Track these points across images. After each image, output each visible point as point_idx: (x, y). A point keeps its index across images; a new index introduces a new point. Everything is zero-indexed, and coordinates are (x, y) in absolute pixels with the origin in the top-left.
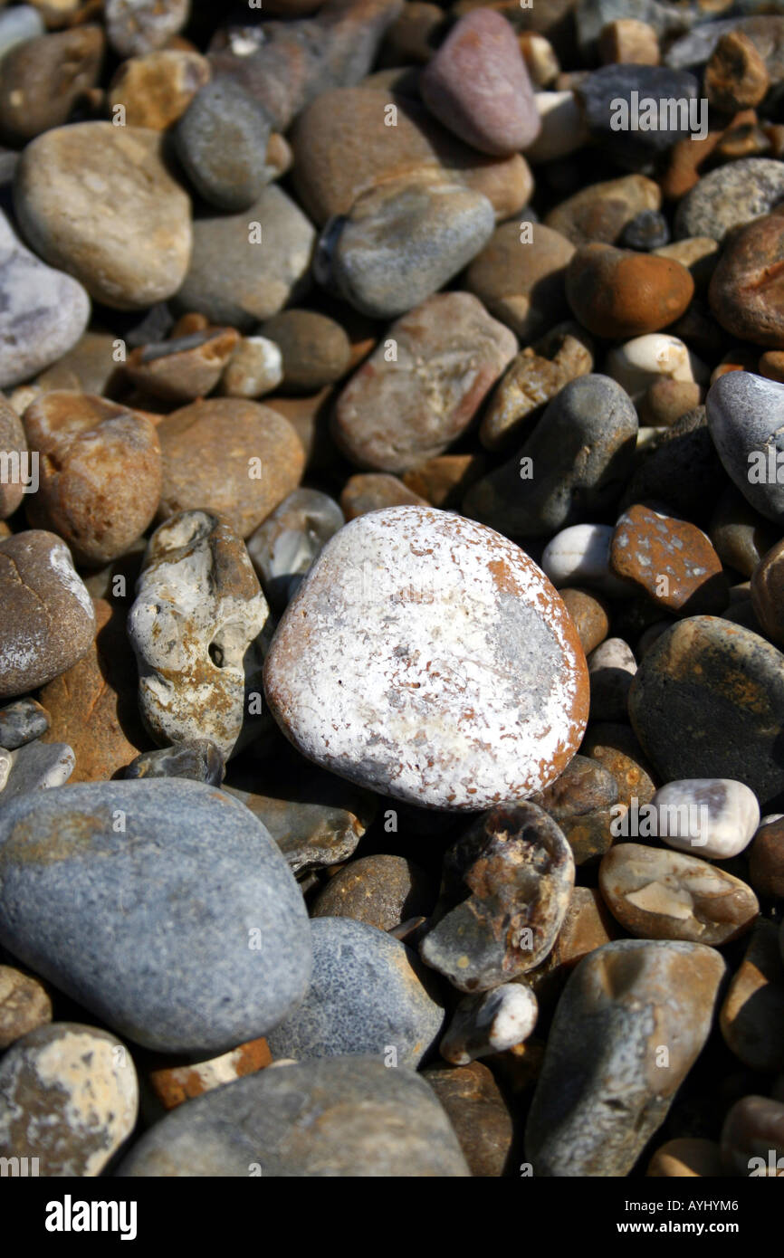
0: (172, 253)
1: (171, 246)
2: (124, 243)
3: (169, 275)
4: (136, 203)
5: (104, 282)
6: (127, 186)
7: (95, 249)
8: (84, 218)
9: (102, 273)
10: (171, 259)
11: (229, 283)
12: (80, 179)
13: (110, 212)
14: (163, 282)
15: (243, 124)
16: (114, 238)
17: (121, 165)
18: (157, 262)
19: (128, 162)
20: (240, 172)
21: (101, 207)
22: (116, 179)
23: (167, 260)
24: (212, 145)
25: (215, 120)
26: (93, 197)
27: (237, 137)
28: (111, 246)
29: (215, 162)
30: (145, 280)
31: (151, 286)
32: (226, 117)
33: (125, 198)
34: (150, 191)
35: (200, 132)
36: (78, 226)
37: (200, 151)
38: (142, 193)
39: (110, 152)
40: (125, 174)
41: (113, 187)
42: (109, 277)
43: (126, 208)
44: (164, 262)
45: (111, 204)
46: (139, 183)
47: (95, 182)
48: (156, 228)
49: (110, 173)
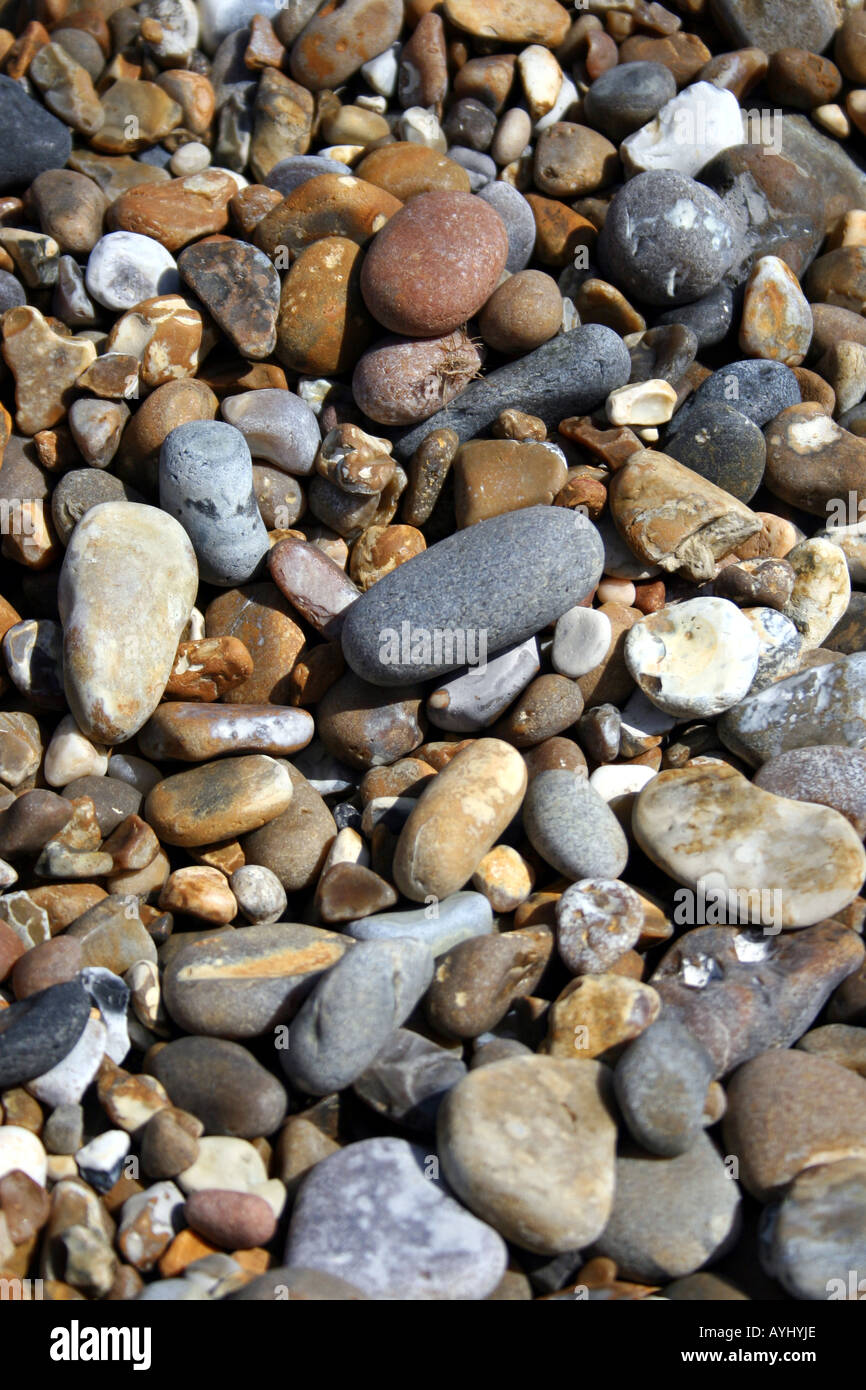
0: (593, 1200)
1: (592, 1193)
2: (544, 1193)
3: (590, 1223)
4: (557, 1148)
5: (524, 1231)
6: (549, 1128)
7: (516, 1200)
8: (504, 1168)
9: (522, 1223)
10: (593, 1206)
11: (646, 1235)
12: (502, 1124)
13: (531, 1160)
14: (584, 1231)
15: (686, 1075)
16: (534, 1188)
17: (545, 1105)
18: (577, 1211)
19: (552, 1101)
20: (675, 1123)
21: (522, 1155)
22: (539, 1121)
23: (589, 1209)
24: (654, 1092)
25: (660, 1067)
26: (514, 1144)
27: (679, 1086)
28: (531, 1197)
29: (654, 1109)
30: (565, 1230)
31: (571, 1235)
32: (671, 1066)
33: (547, 1142)
34: (574, 1132)
35: (643, 1077)
36: (498, 1177)
37: (640, 1096)
38: (564, 1135)
39: (533, 1090)
40: (548, 1115)
41: (535, 1130)
42: (529, 1227)
43: (547, 1155)
44: (585, 1211)
45: (532, 1152)
46: (561, 1123)
47: (518, 1128)
48: (579, 1175)
49: (532, 1116)
